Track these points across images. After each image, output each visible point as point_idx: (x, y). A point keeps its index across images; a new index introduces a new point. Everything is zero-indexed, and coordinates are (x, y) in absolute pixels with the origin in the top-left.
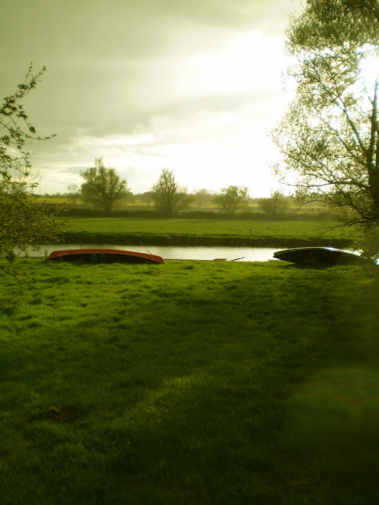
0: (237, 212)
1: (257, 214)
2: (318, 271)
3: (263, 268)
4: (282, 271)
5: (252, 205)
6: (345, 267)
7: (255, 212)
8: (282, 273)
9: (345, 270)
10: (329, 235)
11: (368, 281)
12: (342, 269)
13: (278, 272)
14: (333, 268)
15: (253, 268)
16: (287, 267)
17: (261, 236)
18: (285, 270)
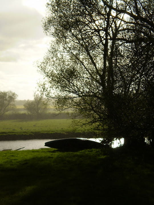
0: (7, 113)
1: (24, 115)
2: (73, 153)
3: (38, 153)
4: (51, 154)
5: (19, 107)
6: (90, 150)
7: (22, 112)
8: (52, 155)
9: (90, 151)
10: (80, 129)
11: (103, 157)
12: (89, 151)
13: (49, 154)
14: (83, 151)
15: (33, 153)
16: (54, 152)
17: (32, 132)
18: (53, 153)
